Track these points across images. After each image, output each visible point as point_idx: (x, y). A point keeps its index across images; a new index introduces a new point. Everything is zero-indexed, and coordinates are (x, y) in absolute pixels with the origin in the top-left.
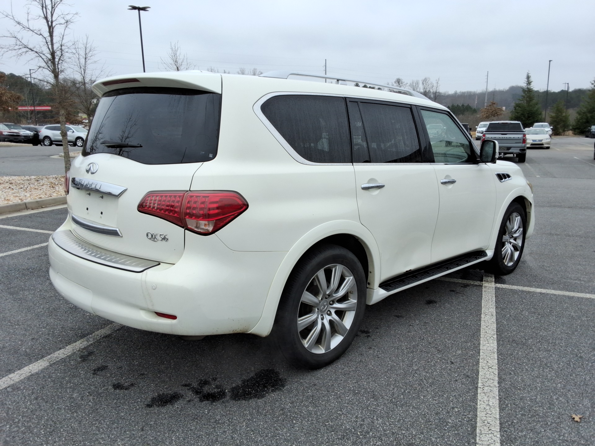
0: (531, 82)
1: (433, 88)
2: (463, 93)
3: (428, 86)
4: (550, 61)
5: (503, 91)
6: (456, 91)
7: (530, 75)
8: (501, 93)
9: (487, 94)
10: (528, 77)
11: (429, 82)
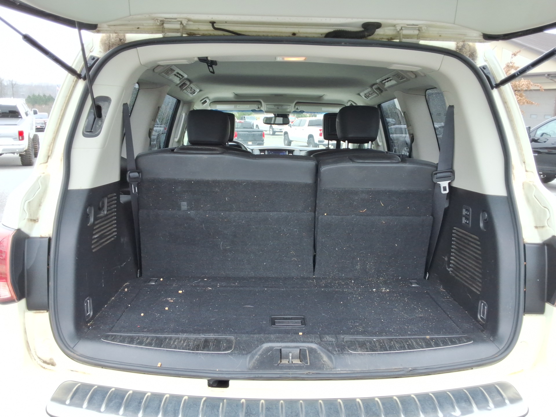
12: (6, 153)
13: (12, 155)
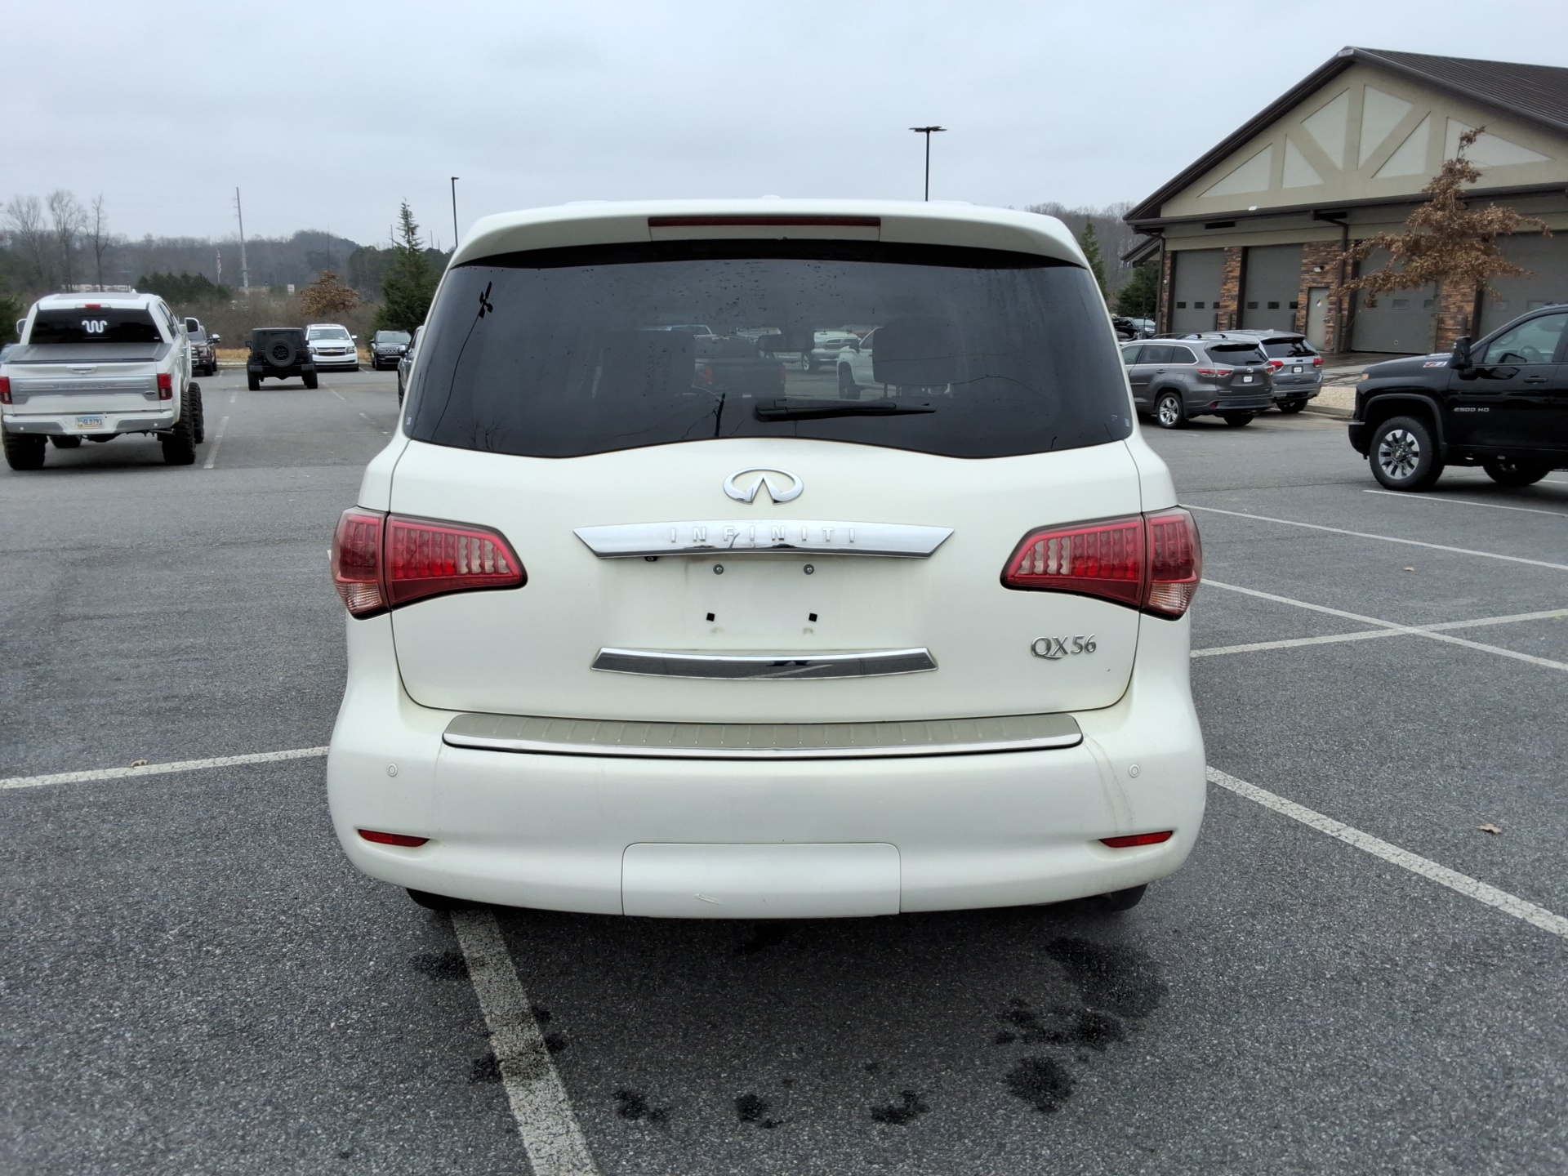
0: (415, 228)
1: (87, 223)
2: (169, 241)
3: (70, 215)
4: (453, 179)
5: (280, 243)
6: (149, 235)
7: (409, 209)
8: (276, 247)
9: (243, 250)
10: (406, 215)
11: (70, 205)
12: (128, 433)
13: (142, 435)
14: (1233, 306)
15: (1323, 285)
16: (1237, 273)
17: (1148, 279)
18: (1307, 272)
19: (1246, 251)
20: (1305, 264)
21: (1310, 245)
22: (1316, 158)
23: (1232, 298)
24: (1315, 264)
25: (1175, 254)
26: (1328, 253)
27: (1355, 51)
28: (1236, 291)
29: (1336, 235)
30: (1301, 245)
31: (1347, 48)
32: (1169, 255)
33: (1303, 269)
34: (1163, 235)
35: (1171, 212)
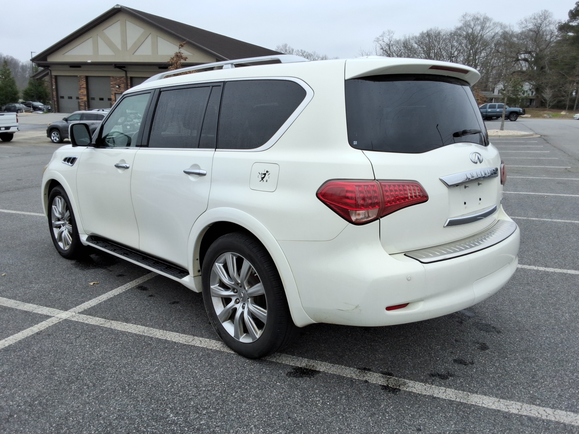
14: (85, 99)
15: (120, 92)
16: (85, 86)
17: (35, 86)
18: (113, 87)
19: (87, 78)
20: (112, 84)
21: (113, 77)
22: (110, 44)
23: (84, 95)
24: (116, 84)
25: (56, 77)
26: (120, 81)
27: (121, 7)
28: (85, 93)
29: (122, 74)
30: (110, 77)
31: (118, 5)
32: (53, 77)
33: (111, 86)
34: (50, 68)
35: (53, 59)
